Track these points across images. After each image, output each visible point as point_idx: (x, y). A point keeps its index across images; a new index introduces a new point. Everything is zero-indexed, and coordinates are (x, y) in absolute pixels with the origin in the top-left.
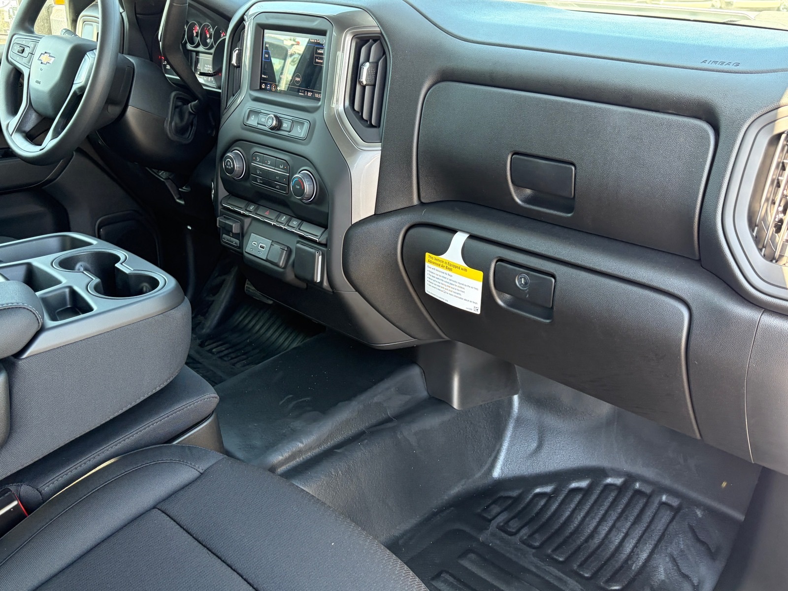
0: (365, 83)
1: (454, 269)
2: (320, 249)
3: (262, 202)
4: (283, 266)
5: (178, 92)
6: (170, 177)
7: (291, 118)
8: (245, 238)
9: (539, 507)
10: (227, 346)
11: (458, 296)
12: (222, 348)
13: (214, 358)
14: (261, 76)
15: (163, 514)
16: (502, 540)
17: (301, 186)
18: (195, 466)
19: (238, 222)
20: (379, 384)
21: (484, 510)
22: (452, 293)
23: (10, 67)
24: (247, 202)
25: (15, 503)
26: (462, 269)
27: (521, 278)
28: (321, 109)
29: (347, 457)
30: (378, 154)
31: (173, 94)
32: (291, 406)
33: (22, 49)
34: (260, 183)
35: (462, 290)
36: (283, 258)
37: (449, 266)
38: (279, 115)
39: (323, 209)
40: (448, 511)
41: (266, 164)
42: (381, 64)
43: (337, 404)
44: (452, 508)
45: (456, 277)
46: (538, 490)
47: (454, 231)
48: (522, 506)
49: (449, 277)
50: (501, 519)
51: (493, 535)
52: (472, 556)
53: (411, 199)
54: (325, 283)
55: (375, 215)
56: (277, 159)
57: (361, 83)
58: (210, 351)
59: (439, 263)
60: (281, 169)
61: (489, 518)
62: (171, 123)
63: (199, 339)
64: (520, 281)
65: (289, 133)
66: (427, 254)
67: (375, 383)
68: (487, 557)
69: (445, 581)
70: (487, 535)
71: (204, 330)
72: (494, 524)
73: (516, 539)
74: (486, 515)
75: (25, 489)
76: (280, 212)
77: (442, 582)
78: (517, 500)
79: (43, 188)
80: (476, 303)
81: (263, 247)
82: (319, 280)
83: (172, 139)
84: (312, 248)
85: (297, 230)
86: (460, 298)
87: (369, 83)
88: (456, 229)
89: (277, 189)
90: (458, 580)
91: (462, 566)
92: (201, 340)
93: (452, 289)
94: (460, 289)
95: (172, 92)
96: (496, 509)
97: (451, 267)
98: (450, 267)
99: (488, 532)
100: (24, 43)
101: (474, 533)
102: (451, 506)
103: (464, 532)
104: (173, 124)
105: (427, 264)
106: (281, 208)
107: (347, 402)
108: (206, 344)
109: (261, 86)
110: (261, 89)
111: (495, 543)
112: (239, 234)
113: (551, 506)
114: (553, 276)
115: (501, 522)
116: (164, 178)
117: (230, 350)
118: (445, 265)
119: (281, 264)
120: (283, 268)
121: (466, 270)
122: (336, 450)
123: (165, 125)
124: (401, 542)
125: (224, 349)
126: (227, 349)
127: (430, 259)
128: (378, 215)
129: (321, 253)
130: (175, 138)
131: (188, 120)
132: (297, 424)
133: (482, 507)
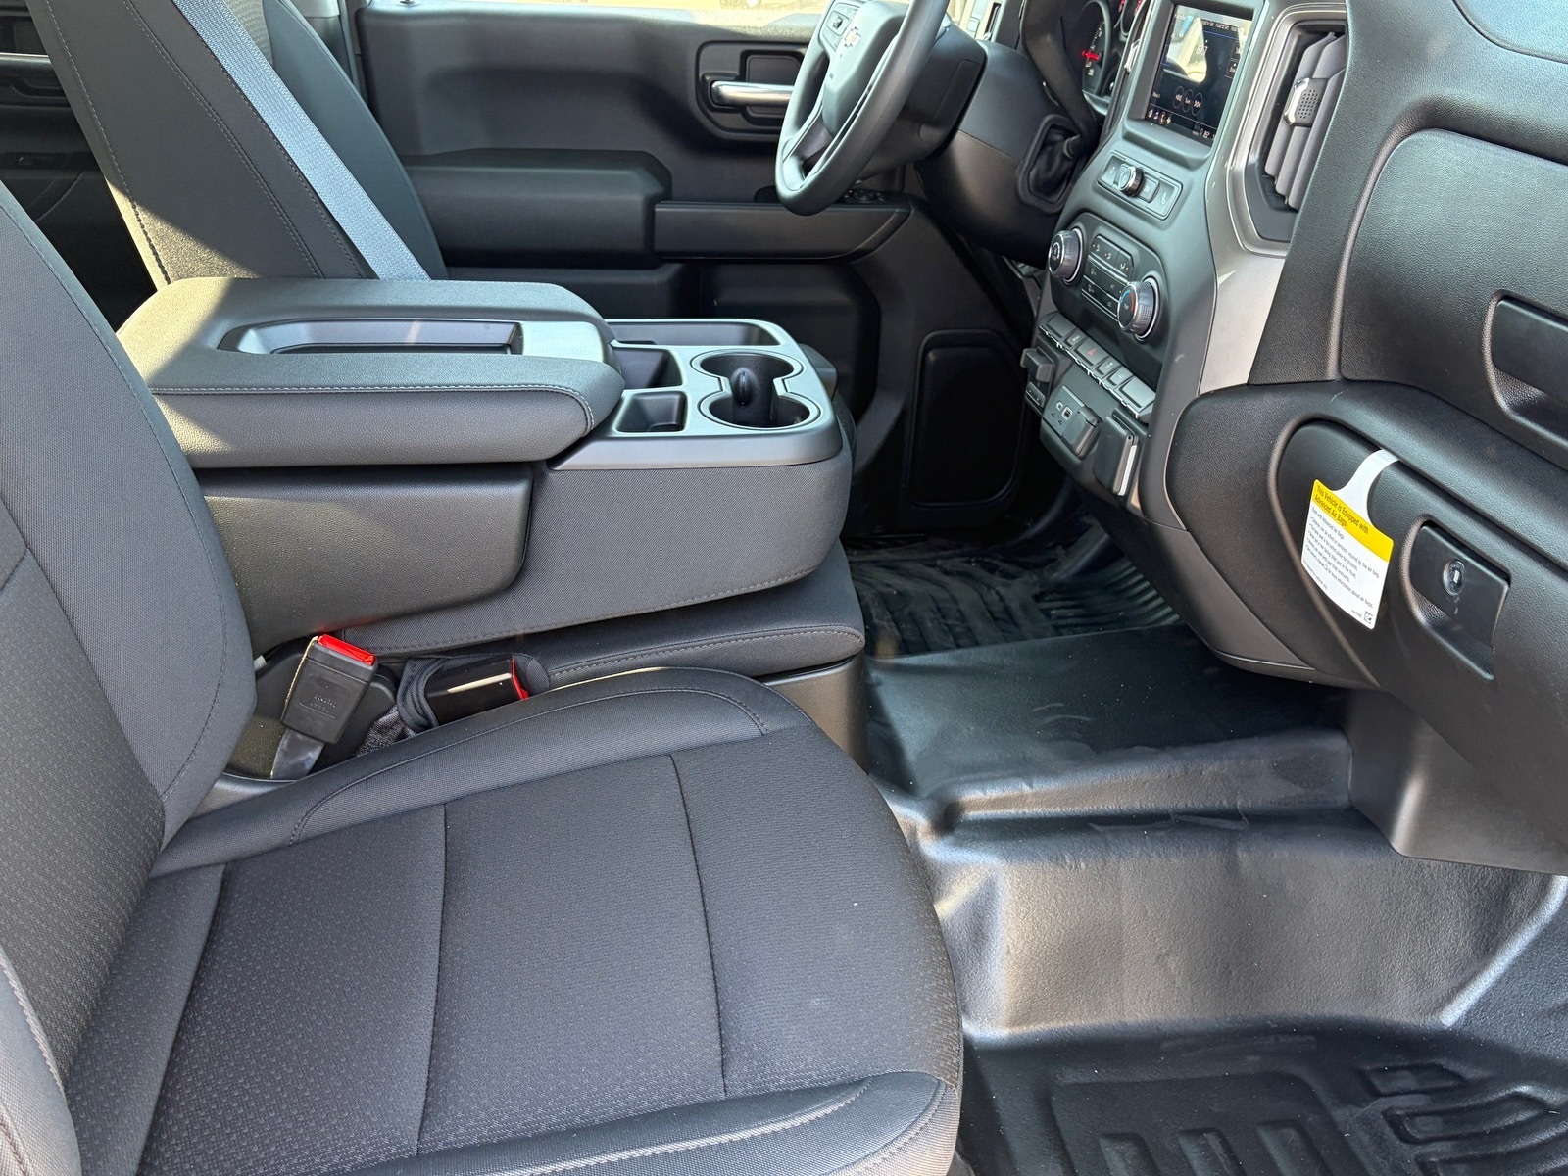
0: (1292, 119)
1: (1349, 523)
2: (1137, 433)
3: (1093, 331)
4: (1082, 454)
5: (1056, 115)
6: (1035, 275)
7: (1158, 176)
8: (1053, 393)
9: (1510, 1121)
10: (1080, 611)
11: (1344, 580)
12: (1070, 612)
13: (1044, 625)
14: (1152, 93)
15: (672, 767)
16: (1379, 1140)
17: (1130, 308)
18: (758, 719)
19: (1051, 362)
20: (1237, 741)
21: (1380, 1071)
22: (1337, 574)
23: (821, 50)
24: (1074, 327)
25: (507, 676)
26: (1361, 527)
27: (1454, 570)
28: (1206, 165)
29: (1108, 845)
30: (1278, 266)
31: (1047, 118)
32: (1050, 719)
33: (839, 20)
34: (1090, 293)
35: (1354, 571)
36: (1085, 439)
37: (1342, 516)
38: (1146, 169)
39: (1157, 355)
40: (1298, 1038)
41: (1105, 258)
42: (1334, 82)
43: (1131, 746)
44: (1311, 1038)
45: (1350, 542)
46: (1524, 1089)
47: (1372, 446)
48: (1471, 1103)
49: (1338, 538)
50: (1402, 1103)
51: (1365, 1122)
52: (1292, 1134)
53: (1323, 366)
54: (1134, 501)
55: (1248, 384)
56: (1122, 252)
57: (1286, 118)
58: (1046, 612)
59: (1330, 505)
60: (1121, 270)
61: (1382, 1090)
62: (1029, 170)
63: (1040, 586)
64: (1452, 576)
65: (1149, 205)
66: (1317, 483)
67: (1230, 737)
68: (1322, 1152)
69: (1207, 1147)
70: (1352, 1116)
71: (1056, 575)
72: (1383, 1104)
73: (1411, 1153)
74: (1377, 1082)
75: (533, 665)
76: (1111, 354)
77: (1198, 1145)
78: (1465, 1086)
79: (852, 263)
80: (1370, 605)
81: (1067, 414)
82: (1122, 492)
83: (1023, 198)
84: (1124, 428)
85: (1117, 390)
86: (1346, 586)
87: (1301, 120)
88: (1379, 444)
89: (1108, 307)
90: (1234, 1159)
91: (1260, 1143)
92: (1041, 589)
93: (1337, 565)
94: (1349, 567)
95: (1046, 114)
96: (1407, 1081)
97: (1346, 519)
98: (1346, 517)
99: (1359, 1112)
100: (844, 12)
101: (1326, 1100)
102: (1314, 1033)
103: (1308, 1088)
104: (1033, 173)
105: (1313, 504)
106: (1112, 346)
107: (1153, 750)
108: (1047, 598)
109: (1147, 114)
110: (1146, 119)
111: (1360, 1140)
112: (1047, 384)
113: (1537, 1130)
114: (1508, 581)
115: (1401, 1109)
116: (1024, 273)
117: (1079, 621)
118: (1337, 512)
119: (1078, 449)
120: (1081, 458)
121: (1366, 529)
122: (1092, 825)
123: (1017, 171)
124: (1165, 1045)
125: (1071, 615)
126: (1075, 617)
127: (1319, 495)
128: (1253, 387)
129: (1136, 439)
130: (1031, 200)
131: (1059, 168)
132: (1036, 751)
133: (1379, 1065)
